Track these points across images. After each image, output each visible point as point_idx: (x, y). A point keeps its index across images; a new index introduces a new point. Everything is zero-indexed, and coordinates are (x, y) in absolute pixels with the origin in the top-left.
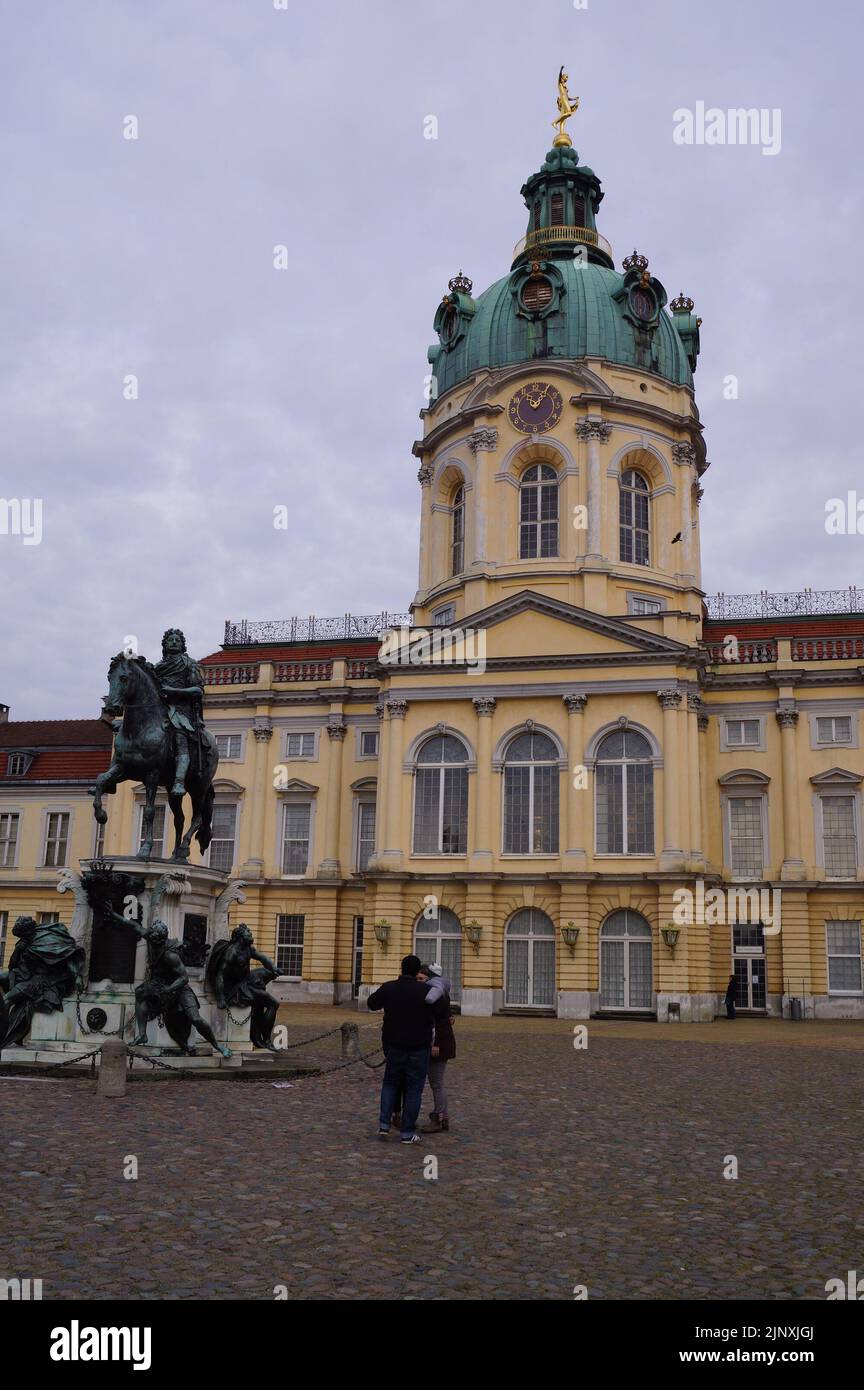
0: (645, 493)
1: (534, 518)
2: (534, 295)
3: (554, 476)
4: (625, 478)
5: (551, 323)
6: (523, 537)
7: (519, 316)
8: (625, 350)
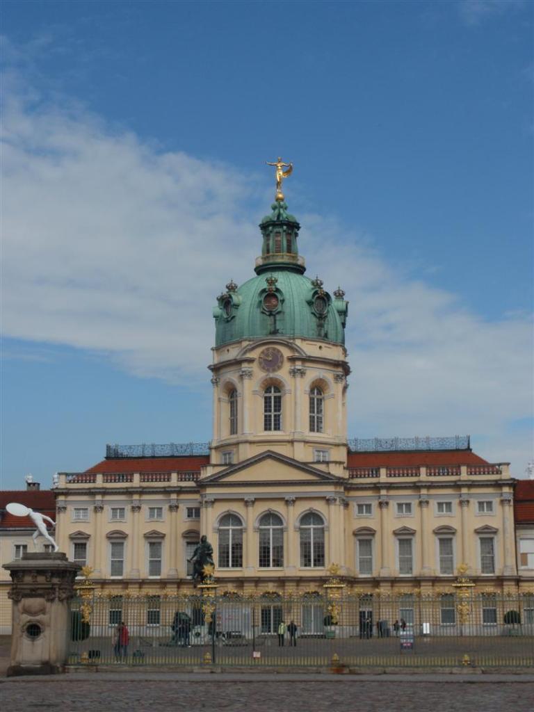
0: (321, 397)
1: (270, 411)
2: (270, 302)
3: (279, 392)
4: (312, 391)
5: (278, 317)
6: (266, 420)
7: (263, 313)
8: (312, 330)
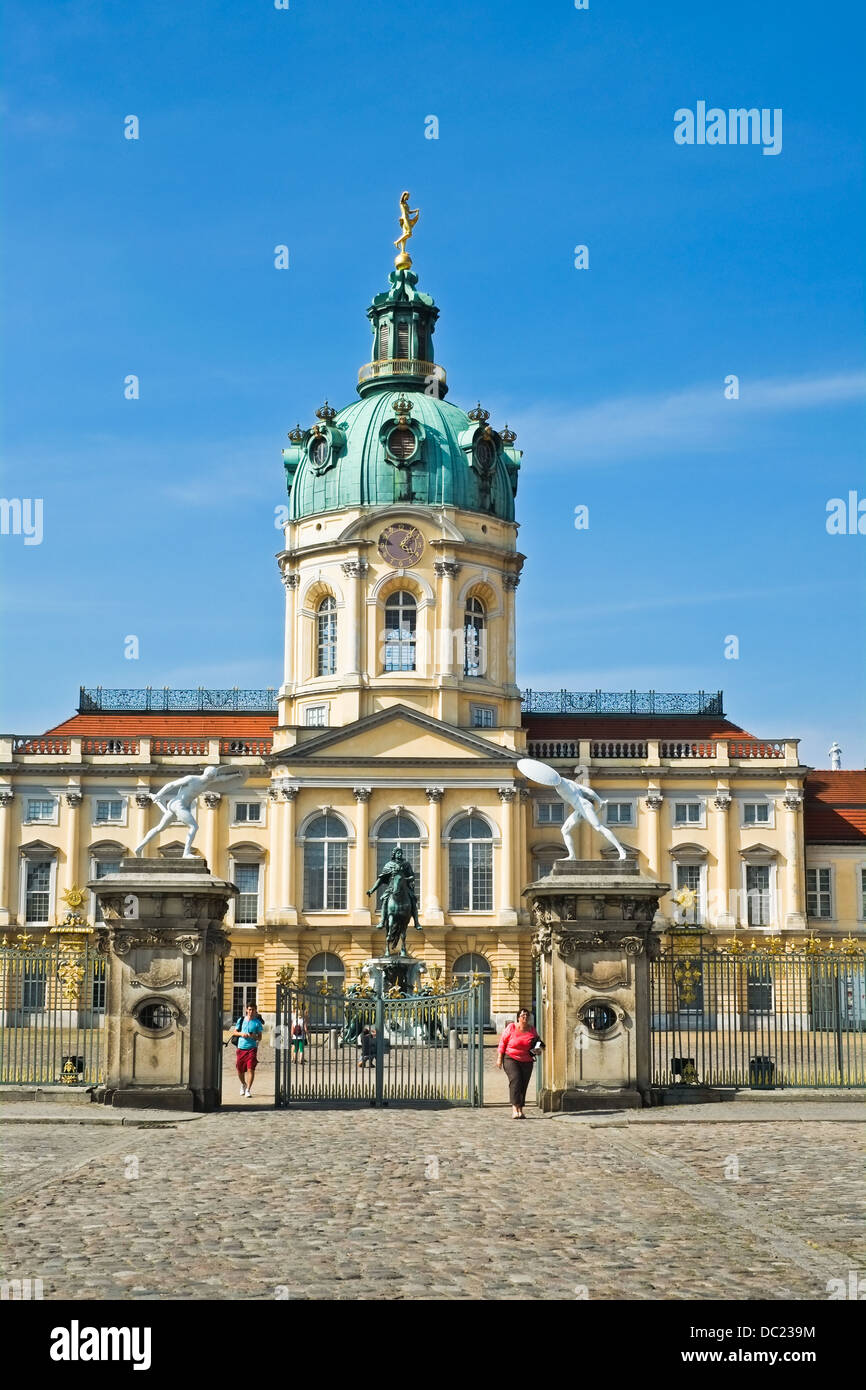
0: (480, 616)
2: (399, 443)
3: (412, 603)
4: (468, 606)
5: (414, 471)
6: (388, 653)
8: (471, 496)
